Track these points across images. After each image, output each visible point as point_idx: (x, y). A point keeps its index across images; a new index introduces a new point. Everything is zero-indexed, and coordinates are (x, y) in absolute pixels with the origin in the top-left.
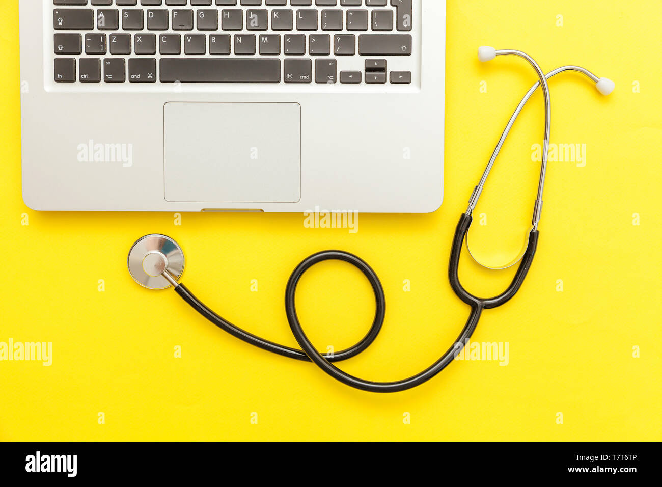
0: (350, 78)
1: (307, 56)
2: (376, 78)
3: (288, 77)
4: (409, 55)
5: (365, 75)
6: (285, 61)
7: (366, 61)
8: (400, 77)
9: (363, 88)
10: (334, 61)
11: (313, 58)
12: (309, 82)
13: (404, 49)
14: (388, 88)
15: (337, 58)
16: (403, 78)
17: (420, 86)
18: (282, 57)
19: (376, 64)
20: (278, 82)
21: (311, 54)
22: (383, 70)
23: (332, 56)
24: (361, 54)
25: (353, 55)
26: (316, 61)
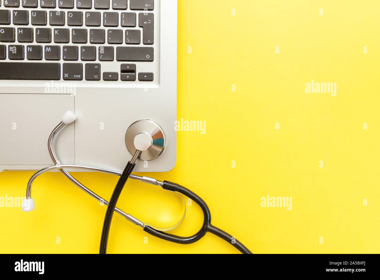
0: (111, 77)
1: (79, 61)
2: (128, 77)
3: (65, 76)
4: (152, 61)
5: (121, 74)
6: (64, 64)
7: (122, 65)
8: (145, 76)
9: (119, 85)
10: (99, 65)
11: (84, 63)
12: (81, 79)
13: (148, 57)
14: (137, 85)
15: (101, 63)
16: (147, 77)
17: (159, 83)
18: (62, 62)
19: (128, 67)
20: (59, 79)
21: (82, 60)
22: (134, 71)
23: (97, 61)
24: (118, 60)
25: (112, 60)
26: (86, 65)
